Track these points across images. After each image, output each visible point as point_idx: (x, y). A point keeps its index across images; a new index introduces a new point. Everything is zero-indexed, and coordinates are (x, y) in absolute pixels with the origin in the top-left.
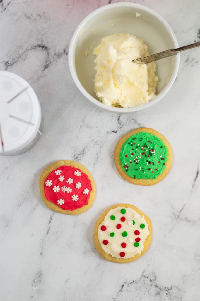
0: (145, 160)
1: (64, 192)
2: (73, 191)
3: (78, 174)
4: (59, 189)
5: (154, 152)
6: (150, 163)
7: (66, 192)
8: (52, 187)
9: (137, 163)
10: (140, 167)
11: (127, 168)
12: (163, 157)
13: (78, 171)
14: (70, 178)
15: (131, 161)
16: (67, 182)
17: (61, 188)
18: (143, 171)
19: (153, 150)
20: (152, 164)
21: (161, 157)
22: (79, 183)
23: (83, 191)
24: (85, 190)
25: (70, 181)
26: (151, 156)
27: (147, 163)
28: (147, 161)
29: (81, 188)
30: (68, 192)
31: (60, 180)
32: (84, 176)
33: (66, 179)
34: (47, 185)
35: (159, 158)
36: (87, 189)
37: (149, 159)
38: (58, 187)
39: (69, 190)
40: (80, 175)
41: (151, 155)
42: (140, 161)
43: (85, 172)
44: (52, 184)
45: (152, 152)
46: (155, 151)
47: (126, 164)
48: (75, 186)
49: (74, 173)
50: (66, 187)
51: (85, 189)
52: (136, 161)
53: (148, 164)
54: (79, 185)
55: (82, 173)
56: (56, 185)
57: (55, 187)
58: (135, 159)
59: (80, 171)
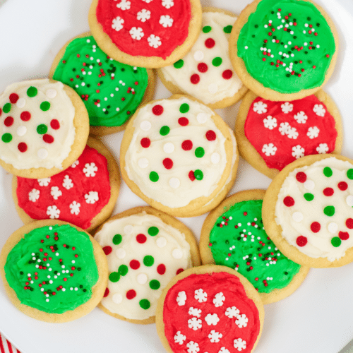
0: (250, 251)
1: (283, 134)
2: (299, 137)
3: (319, 111)
4: (276, 125)
5: (271, 263)
6: (249, 261)
7: (286, 135)
8: (264, 116)
9: (239, 239)
10: (234, 247)
11: (223, 223)
12: (269, 283)
13: (321, 106)
14: (302, 113)
15: (240, 225)
16: (295, 117)
17: (279, 123)
18: (229, 255)
19: (275, 259)
20: (248, 267)
21: (268, 279)
22: (316, 128)
23: (318, 145)
24: (321, 145)
25: (301, 118)
26: (263, 260)
27: (247, 257)
28: (250, 255)
29: (315, 139)
30: (290, 137)
31: (283, 110)
32: (329, 119)
33: (295, 111)
34: (255, 110)
35: (265, 276)
36: (325, 145)
37: (255, 258)
38: (275, 120)
39: (293, 134)
40: (323, 115)
41: (265, 259)
42: (244, 242)
43: (334, 114)
44: (265, 111)
45: (270, 259)
46: (274, 262)
47: (231, 218)
48: (306, 131)
49: (313, 106)
50: (290, 127)
51: (323, 143)
52: (242, 235)
53: (244, 258)
54: (313, 132)
55: (327, 114)
56: (273, 116)
57: (270, 117)
58: (247, 232)
59: (325, 107)
